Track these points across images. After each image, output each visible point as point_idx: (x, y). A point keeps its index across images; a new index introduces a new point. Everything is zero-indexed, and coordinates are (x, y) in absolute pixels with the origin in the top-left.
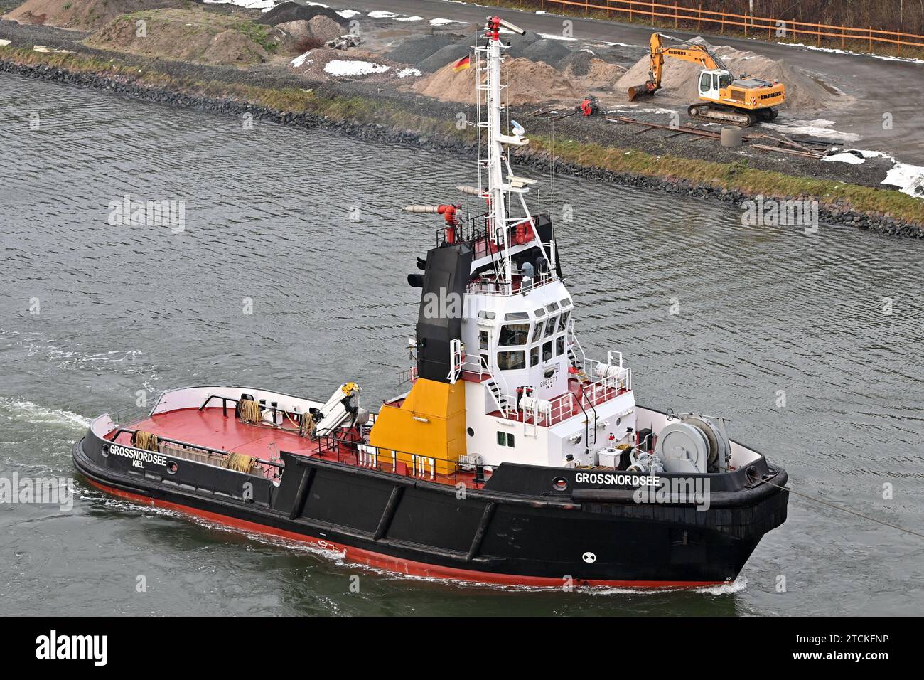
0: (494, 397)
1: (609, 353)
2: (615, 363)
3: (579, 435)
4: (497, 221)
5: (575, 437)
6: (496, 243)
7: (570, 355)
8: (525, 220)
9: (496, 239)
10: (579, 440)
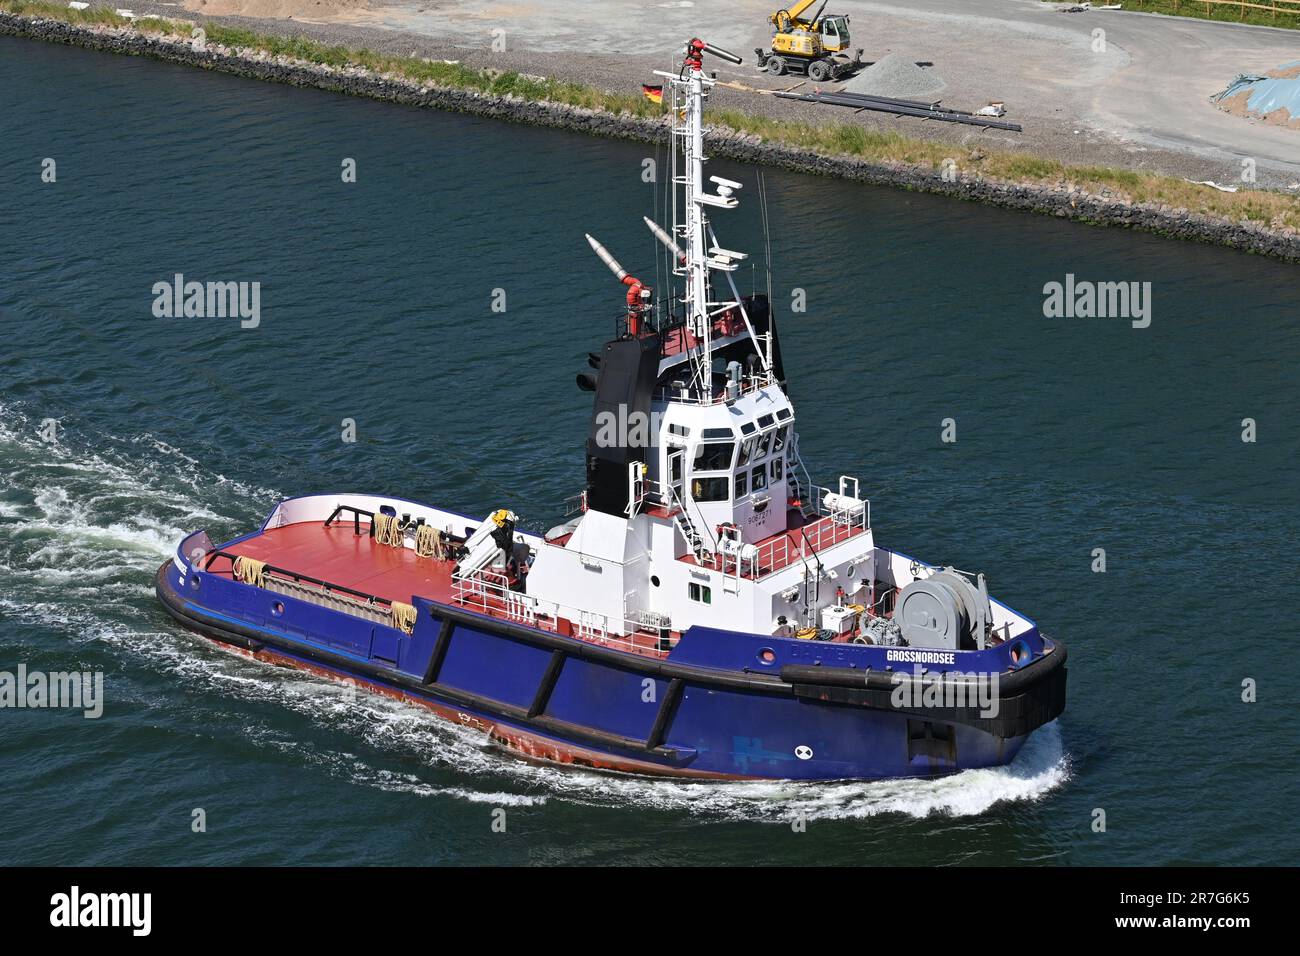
0: (685, 537)
1: (842, 479)
2: (849, 492)
3: (795, 591)
4: (697, 305)
5: (789, 593)
6: (694, 335)
7: (791, 480)
8: (733, 304)
9: (694, 329)
10: (795, 597)
